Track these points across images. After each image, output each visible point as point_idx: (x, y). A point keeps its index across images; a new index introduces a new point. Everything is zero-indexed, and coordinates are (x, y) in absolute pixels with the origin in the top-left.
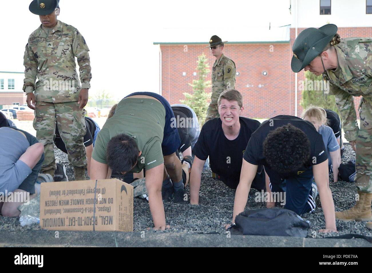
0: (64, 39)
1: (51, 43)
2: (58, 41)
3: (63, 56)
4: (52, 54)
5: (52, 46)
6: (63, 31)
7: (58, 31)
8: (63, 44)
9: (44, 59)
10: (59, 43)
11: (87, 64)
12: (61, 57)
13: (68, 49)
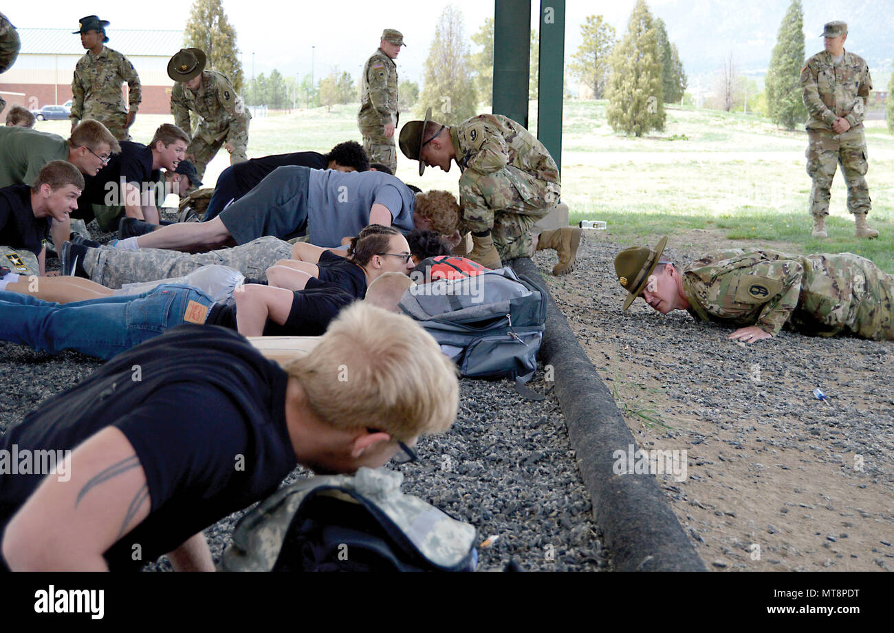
0: (108, 65)
1: (95, 69)
2: (102, 67)
3: (106, 82)
4: (96, 81)
5: (96, 73)
6: (108, 57)
7: (102, 57)
8: (106, 70)
9: (88, 86)
10: (102, 69)
11: (137, 88)
12: (104, 83)
13: (111, 76)
